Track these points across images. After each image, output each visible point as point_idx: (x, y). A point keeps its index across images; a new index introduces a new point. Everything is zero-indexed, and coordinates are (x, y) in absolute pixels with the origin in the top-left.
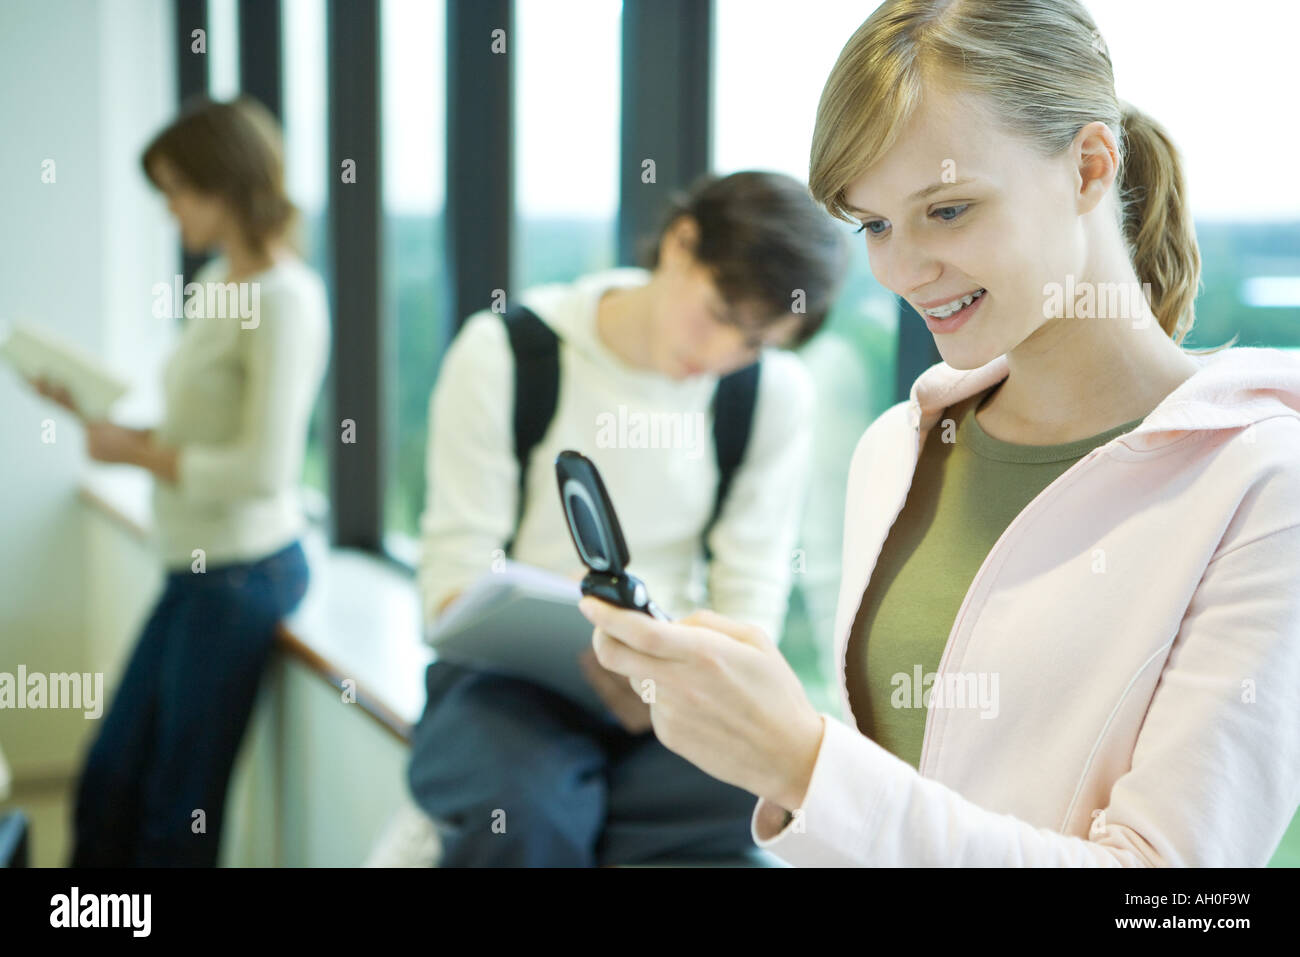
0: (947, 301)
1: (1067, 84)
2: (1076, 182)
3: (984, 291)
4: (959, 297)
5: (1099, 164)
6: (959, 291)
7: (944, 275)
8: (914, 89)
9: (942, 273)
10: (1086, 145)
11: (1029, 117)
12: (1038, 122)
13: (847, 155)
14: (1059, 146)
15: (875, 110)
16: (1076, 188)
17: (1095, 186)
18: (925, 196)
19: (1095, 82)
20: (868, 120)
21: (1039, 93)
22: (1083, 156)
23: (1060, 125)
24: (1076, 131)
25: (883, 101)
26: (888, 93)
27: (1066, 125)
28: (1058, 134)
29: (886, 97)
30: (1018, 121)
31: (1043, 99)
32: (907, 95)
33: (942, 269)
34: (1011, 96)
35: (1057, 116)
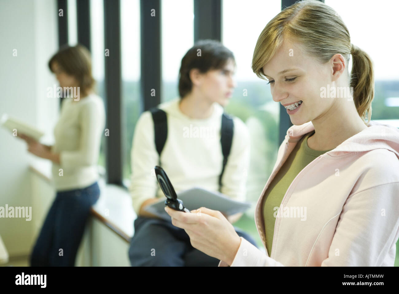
0: (290, 104)
1: (330, 42)
2: (331, 72)
3: (302, 102)
4: (294, 103)
5: (339, 67)
6: (294, 101)
7: (289, 96)
8: (280, 41)
9: (288, 96)
10: (334, 60)
11: (316, 51)
12: (319, 53)
13: (260, 59)
14: (326, 60)
15: (268, 47)
16: (331, 73)
17: (337, 73)
18: (283, 73)
19: (340, 41)
20: (266, 49)
21: (320, 44)
22: (334, 63)
23: (327, 54)
24: (332, 56)
25: (270, 44)
26: (272, 42)
27: (328, 54)
28: (326, 57)
29: (272, 43)
30: (313, 52)
31: (322, 46)
32: (278, 43)
33: (288, 95)
34: (311, 45)
35: (325, 51)
